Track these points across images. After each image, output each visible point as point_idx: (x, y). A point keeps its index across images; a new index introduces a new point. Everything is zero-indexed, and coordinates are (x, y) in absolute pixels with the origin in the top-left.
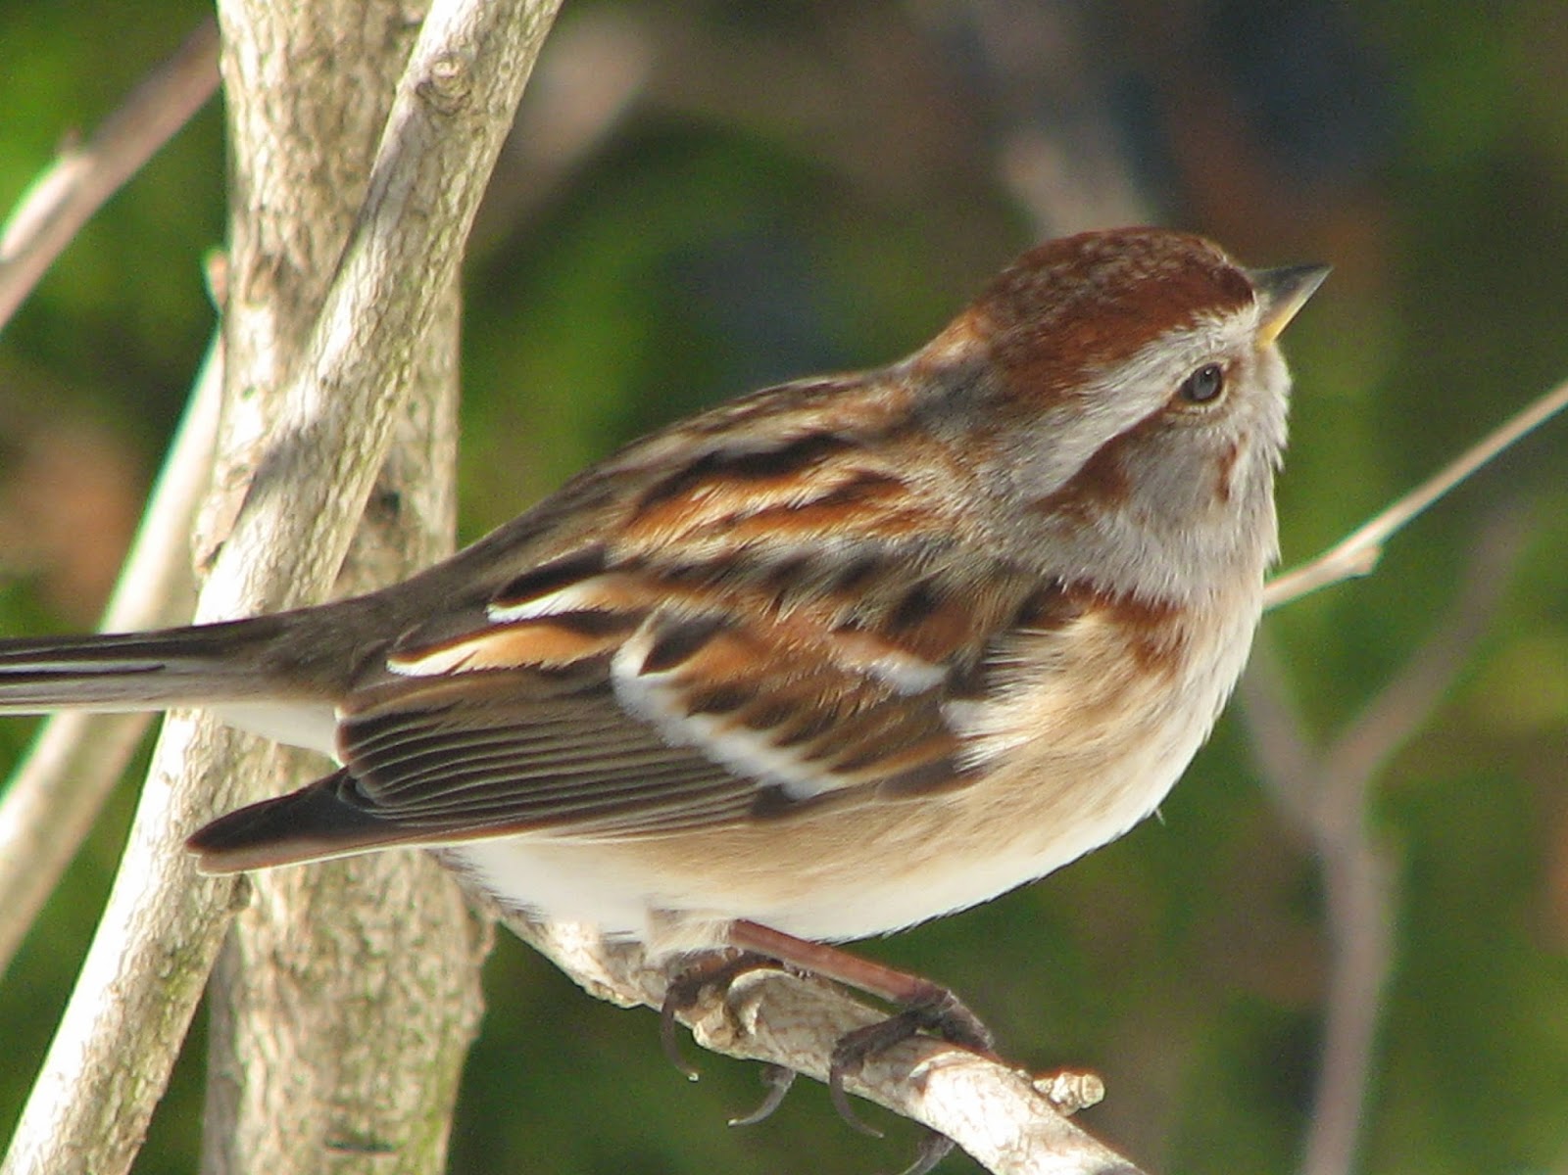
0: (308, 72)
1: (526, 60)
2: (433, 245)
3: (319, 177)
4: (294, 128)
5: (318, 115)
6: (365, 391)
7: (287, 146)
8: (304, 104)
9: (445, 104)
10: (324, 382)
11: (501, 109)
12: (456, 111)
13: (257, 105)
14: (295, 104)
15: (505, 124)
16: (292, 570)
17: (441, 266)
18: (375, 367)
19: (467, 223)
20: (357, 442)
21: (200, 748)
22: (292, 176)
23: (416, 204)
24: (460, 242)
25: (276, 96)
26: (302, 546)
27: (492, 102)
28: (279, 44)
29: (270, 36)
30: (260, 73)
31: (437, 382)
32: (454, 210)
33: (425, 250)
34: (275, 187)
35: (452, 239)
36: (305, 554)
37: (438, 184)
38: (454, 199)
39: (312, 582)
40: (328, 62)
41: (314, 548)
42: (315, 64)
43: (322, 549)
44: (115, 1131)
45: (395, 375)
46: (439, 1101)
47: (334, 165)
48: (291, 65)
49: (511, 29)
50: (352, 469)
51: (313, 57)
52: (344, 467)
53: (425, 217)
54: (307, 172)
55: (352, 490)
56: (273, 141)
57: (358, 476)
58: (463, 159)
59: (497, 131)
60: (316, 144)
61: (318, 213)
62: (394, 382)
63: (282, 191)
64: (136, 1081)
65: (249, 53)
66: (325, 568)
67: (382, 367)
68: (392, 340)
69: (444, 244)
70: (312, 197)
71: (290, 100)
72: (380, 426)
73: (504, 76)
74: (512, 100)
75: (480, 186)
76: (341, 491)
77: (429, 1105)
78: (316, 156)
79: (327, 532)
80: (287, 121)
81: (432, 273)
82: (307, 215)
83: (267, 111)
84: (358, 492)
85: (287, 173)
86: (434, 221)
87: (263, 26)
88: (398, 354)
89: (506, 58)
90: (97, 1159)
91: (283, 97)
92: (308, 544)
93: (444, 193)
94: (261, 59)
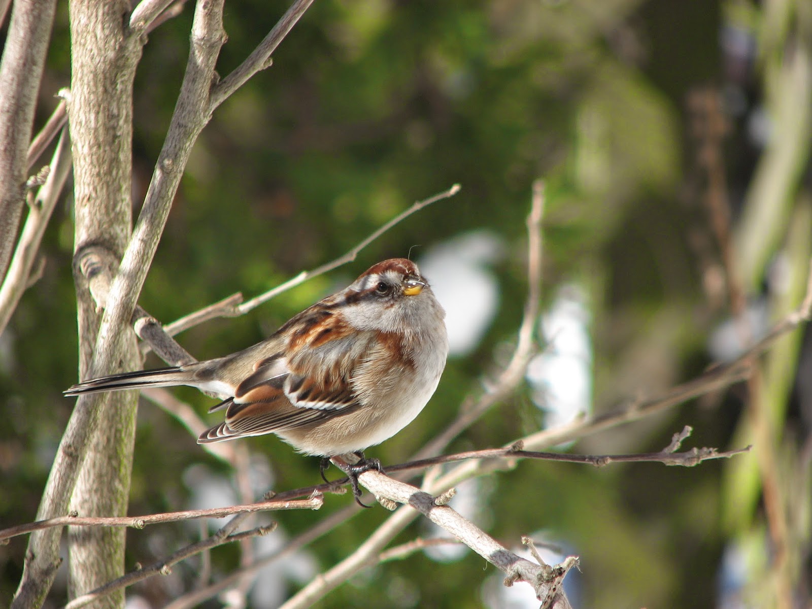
0: (94, 149)
1: (186, 159)
2: (165, 205)
3: (98, 174)
4: (92, 163)
5: (98, 159)
6: (149, 241)
7: (90, 167)
8: (94, 157)
9: (168, 171)
10: (139, 239)
11: (180, 171)
12: (170, 172)
13: (82, 158)
14: (91, 157)
15: (181, 174)
16: (133, 285)
17: (167, 209)
18: (151, 235)
19: (173, 199)
20: (147, 254)
21: (111, 330)
22: (91, 175)
23: (161, 195)
24: (171, 204)
25: (87, 155)
26: (135, 279)
27: (178, 170)
28: (87, 143)
29: (85, 141)
30: (82, 150)
31: (128, 223)
32: (170, 196)
33: (163, 206)
34: (87, 177)
35: (169, 203)
36: (135, 282)
37: (166, 190)
38: (170, 194)
39: (137, 288)
40: (99, 147)
41: (137, 280)
42: (95, 147)
43: (139, 280)
44: (93, 424)
45: (156, 237)
46: (136, 399)
47: (102, 172)
48: (91, 148)
49: (183, 152)
50: (146, 261)
51: (95, 145)
52: (144, 260)
53: (163, 198)
54: (95, 173)
55: (146, 266)
56: (86, 166)
57: (147, 262)
58: (172, 184)
59: (179, 176)
60: (97, 167)
61: (98, 184)
62: (156, 239)
63: (89, 179)
64: (97, 411)
65: (79, 146)
66: (140, 284)
67: (153, 235)
68: (155, 229)
69: (168, 204)
70: (97, 180)
71: (90, 156)
72: (153, 249)
73: (181, 163)
74: (183, 169)
75: (175, 190)
76: (144, 266)
77: (134, 399)
78: (97, 170)
79: (140, 276)
80: (90, 162)
81: (165, 212)
82: (96, 184)
83: (85, 159)
84: (148, 265)
85: (90, 173)
86: (165, 199)
87: (83, 138)
88: (157, 232)
89: (181, 159)
90: (88, 431)
91: (89, 155)
92: (136, 279)
93: (168, 192)
94: (83, 147)
